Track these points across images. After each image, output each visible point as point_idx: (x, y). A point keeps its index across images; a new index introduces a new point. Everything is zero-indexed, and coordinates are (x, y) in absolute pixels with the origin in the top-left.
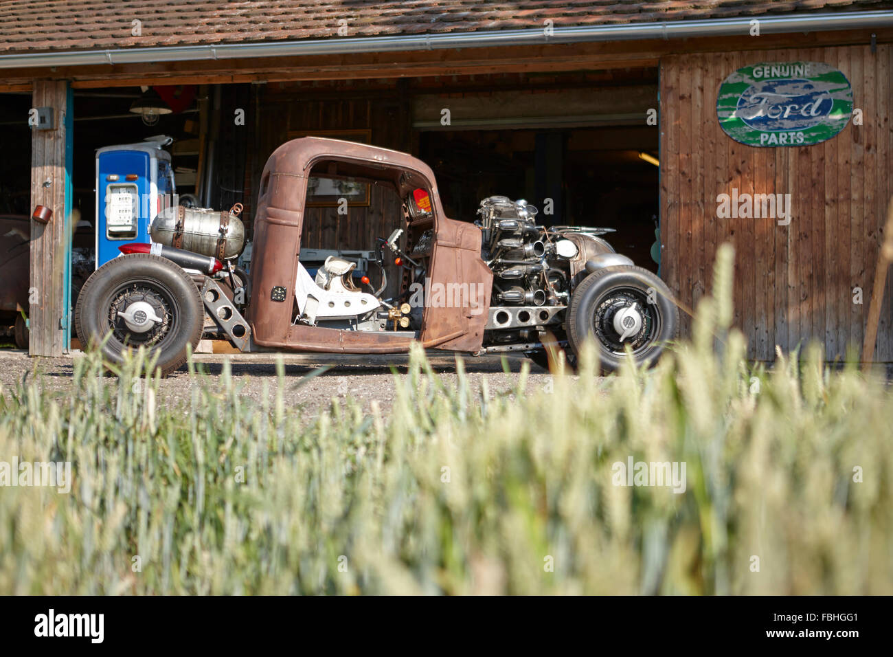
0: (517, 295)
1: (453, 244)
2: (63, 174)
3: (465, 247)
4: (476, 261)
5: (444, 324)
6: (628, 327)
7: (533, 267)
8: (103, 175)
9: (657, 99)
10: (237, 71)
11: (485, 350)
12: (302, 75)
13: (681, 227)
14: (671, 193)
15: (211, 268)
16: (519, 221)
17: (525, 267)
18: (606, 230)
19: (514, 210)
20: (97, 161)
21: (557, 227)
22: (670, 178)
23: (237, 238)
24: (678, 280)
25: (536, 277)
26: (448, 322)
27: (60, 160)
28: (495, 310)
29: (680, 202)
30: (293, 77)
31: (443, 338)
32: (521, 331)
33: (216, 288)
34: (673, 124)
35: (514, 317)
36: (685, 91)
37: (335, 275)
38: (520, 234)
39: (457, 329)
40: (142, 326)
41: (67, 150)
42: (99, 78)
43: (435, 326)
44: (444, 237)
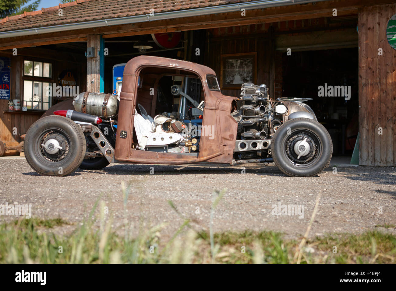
0: (251, 134)
1: (214, 108)
2: (99, 78)
3: (221, 109)
4: (228, 117)
5: (210, 149)
6: (302, 151)
7: (261, 119)
8: (115, 77)
9: (356, 30)
10: (168, 26)
11: (236, 162)
12: (195, 27)
13: (369, 96)
14: (364, 79)
15: (96, 122)
16: (254, 95)
17: (255, 119)
18: (307, 99)
19: (253, 89)
20: (113, 71)
21: (281, 98)
22: (363, 71)
23: (113, 107)
24: (367, 124)
25: (266, 124)
26: (212, 148)
27: (98, 71)
28: (239, 142)
29: (368, 83)
30: (192, 28)
31: (210, 156)
32: (258, 152)
33: (98, 132)
34: (365, 42)
35: (249, 145)
36: (370, 25)
37: (158, 125)
38: (255, 102)
39: (217, 152)
40: (52, 151)
41: (101, 66)
42: (113, 33)
43: (205, 150)
44: (209, 105)
